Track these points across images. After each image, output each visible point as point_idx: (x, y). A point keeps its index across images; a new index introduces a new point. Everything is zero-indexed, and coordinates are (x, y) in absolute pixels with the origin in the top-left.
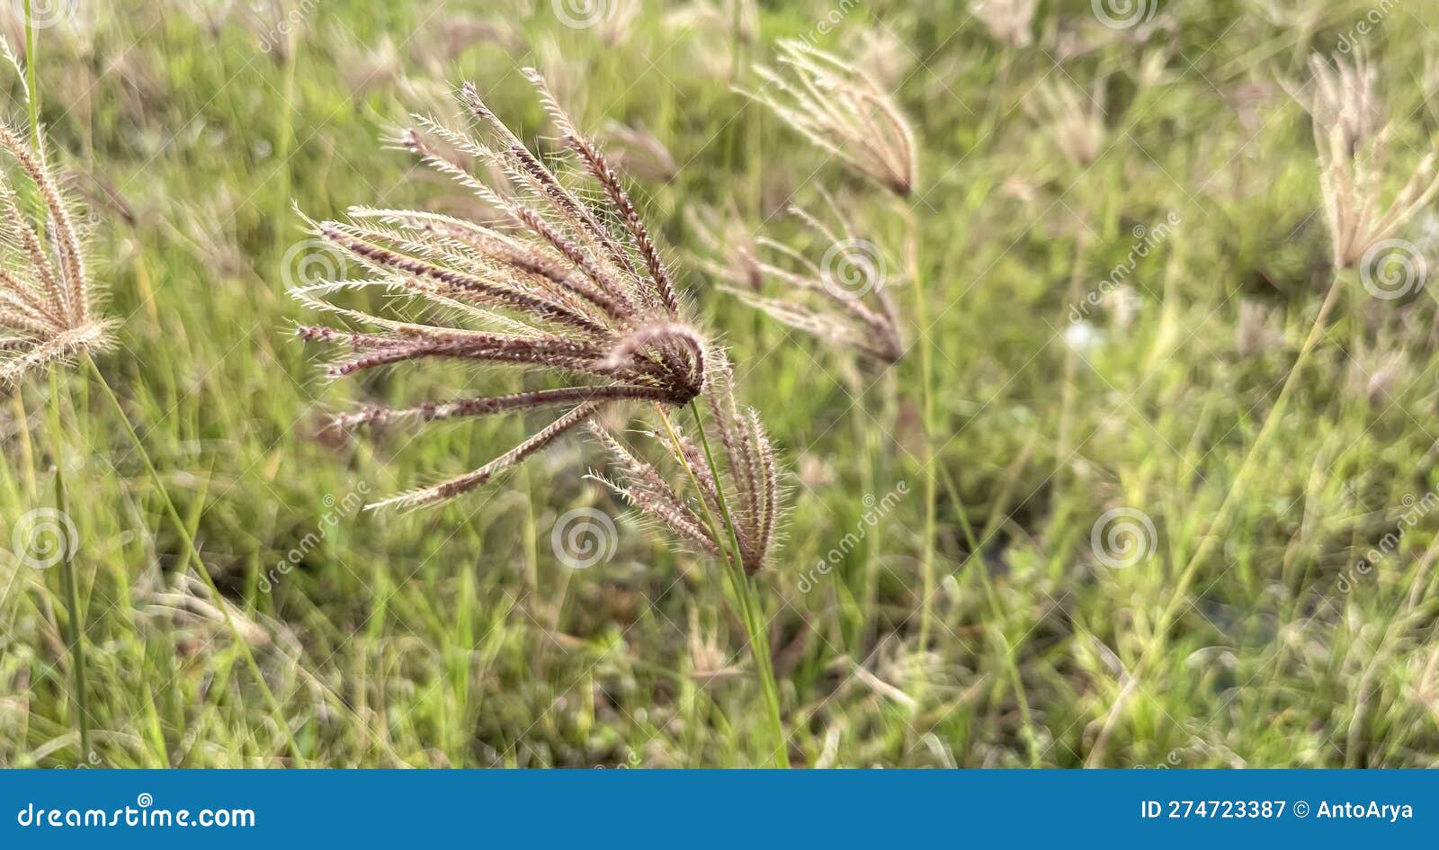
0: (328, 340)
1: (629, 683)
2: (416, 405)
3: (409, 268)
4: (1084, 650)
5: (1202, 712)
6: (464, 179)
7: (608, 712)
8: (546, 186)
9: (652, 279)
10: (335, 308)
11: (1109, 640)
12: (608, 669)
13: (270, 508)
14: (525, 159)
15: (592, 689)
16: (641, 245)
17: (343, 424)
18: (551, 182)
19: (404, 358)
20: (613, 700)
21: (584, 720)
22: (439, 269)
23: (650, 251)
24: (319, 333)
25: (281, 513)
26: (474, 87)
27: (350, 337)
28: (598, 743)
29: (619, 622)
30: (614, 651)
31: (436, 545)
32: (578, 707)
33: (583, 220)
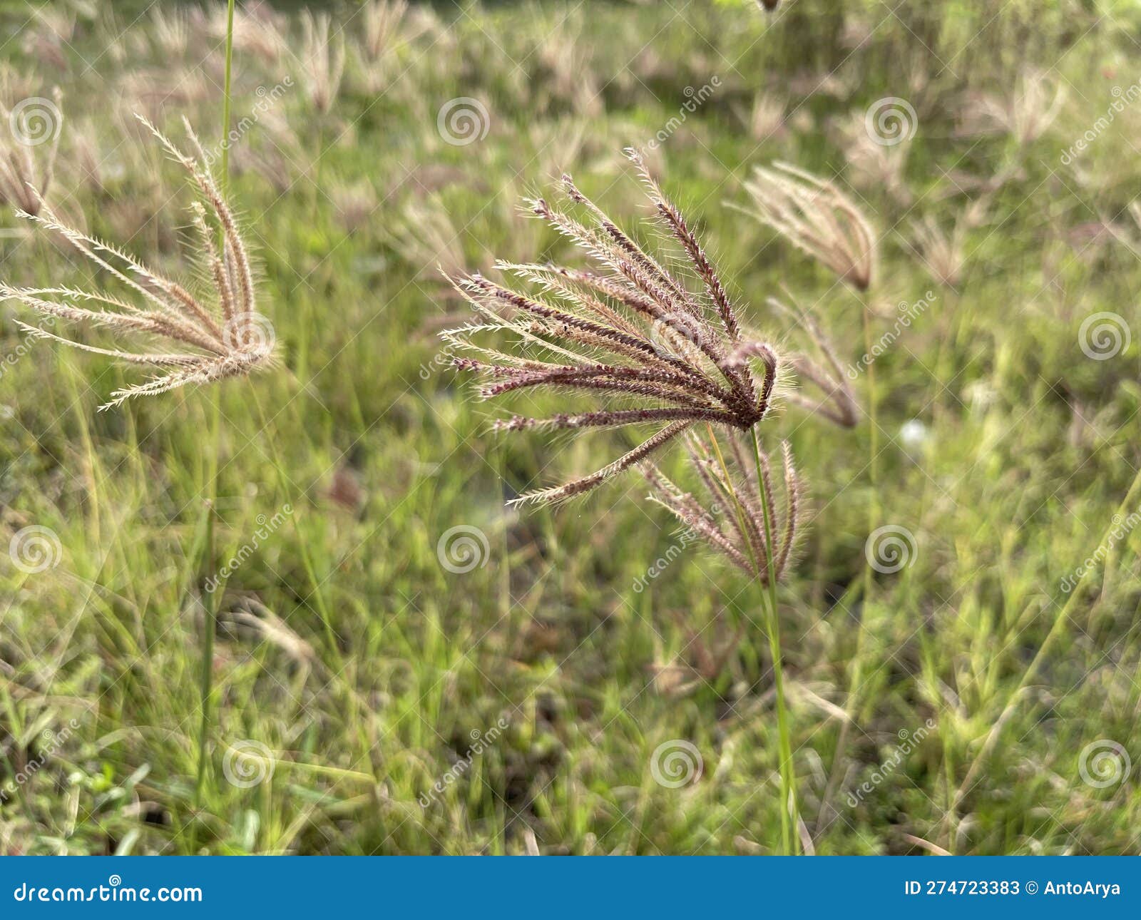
0: (477, 369)
1: (560, 702)
2: (554, 416)
3: (539, 311)
4: (928, 688)
5: (1027, 741)
6: (579, 241)
7: (544, 724)
8: (631, 253)
9: (723, 323)
10: (475, 347)
11: (947, 678)
12: (542, 689)
13: (273, 556)
14: (614, 233)
15: (531, 704)
16: (716, 294)
17: (499, 429)
18: (635, 250)
19: (540, 381)
20: (548, 715)
21: (525, 730)
22: (562, 312)
23: (722, 299)
24: (469, 365)
25: (281, 560)
26: (571, 178)
27: (493, 368)
28: (540, 748)
29: (551, 653)
30: (549, 673)
31: (403, 587)
32: (521, 719)
33: (661, 280)
